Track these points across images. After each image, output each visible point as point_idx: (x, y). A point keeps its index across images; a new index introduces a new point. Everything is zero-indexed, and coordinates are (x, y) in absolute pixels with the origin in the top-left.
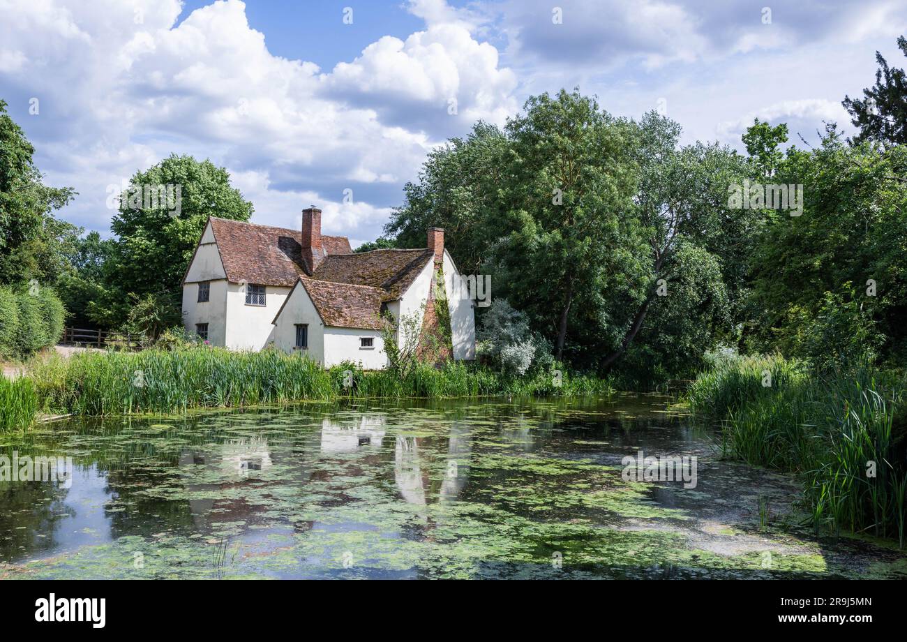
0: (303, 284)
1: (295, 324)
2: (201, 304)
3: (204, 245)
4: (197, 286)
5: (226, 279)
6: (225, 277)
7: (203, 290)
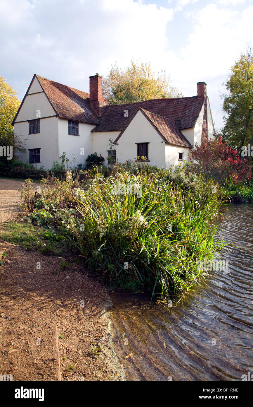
0: (142, 111)
1: (136, 143)
2: (32, 135)
3: (31, 94)
4: (28, 123)
5: (57, 116)
6: (55, 114)
7: (33, 125)
